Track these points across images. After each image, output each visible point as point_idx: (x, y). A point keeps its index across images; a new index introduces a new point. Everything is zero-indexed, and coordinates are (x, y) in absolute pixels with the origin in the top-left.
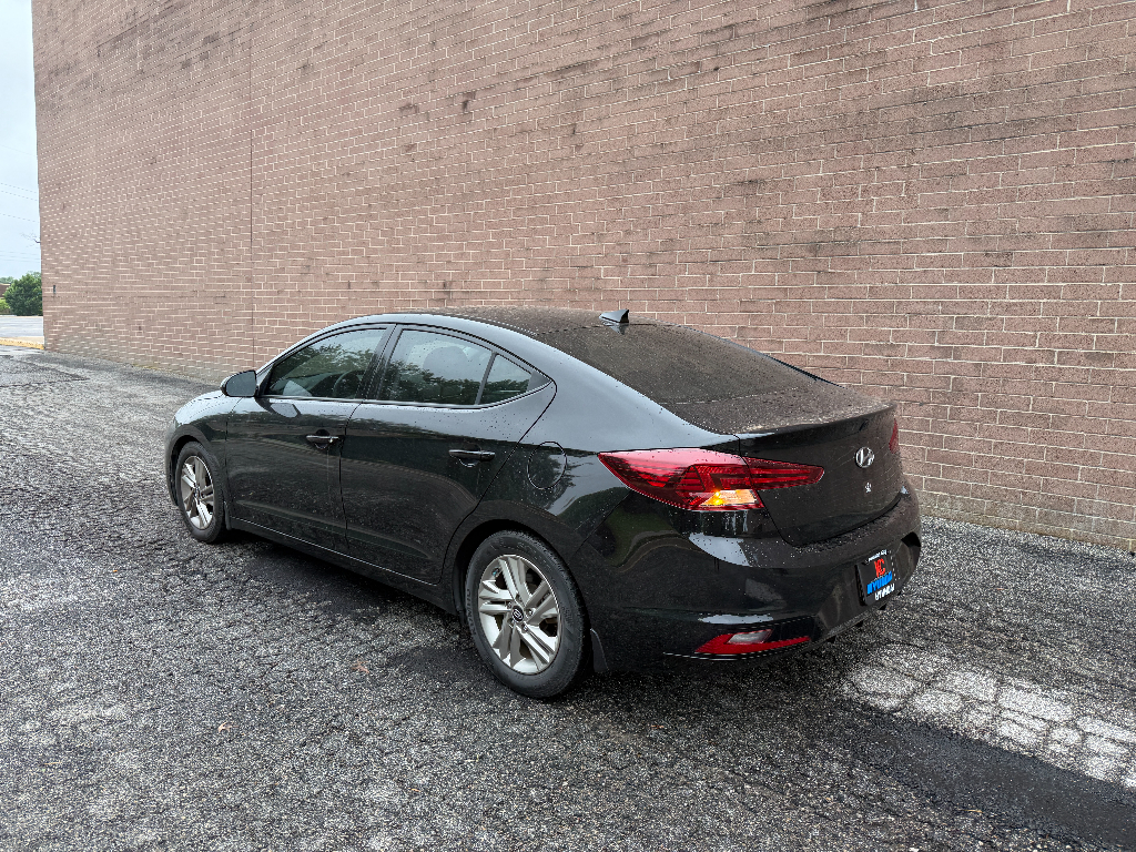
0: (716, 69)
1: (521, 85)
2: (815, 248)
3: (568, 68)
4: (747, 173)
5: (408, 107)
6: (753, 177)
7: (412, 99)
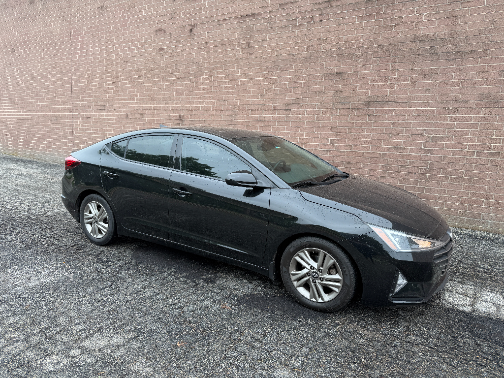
5: (160, 30)
7: (163, 26)
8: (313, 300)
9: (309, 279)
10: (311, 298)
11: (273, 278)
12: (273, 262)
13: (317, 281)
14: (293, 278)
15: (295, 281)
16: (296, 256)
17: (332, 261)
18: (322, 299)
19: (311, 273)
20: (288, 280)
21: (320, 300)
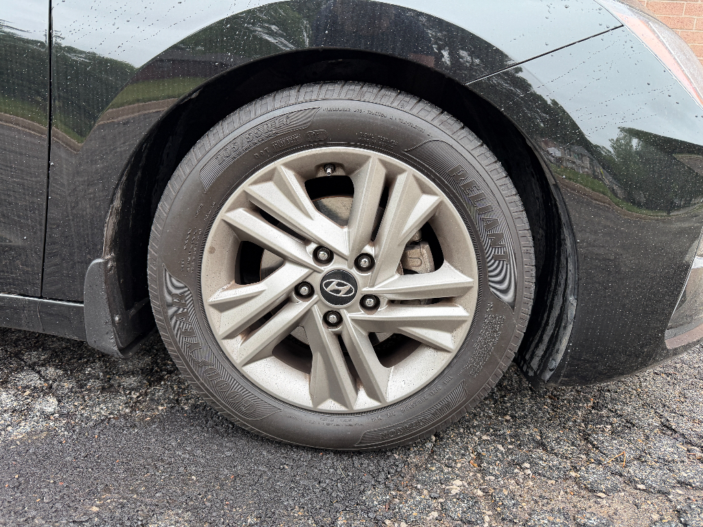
8: (331, 405)
9: (308, 314)
10: (317, 399)
11: (110, 343)
12: (104, 260)
13: (347, 316)
14: (222, 323)
15: (230, 336)
16: (231, 209)
17: (425, 204)
18: (373, 393)
19: (316, 281)
20: (198, 339)
21: (363, 401)
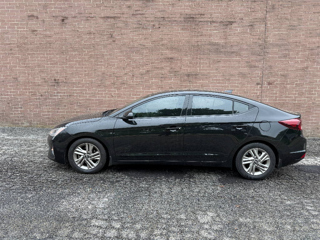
0: (160, 28)
1: (89, 18)
2: (188, 76)
3: (108, 17)
4: (170, 56)
6: (171, 57)
